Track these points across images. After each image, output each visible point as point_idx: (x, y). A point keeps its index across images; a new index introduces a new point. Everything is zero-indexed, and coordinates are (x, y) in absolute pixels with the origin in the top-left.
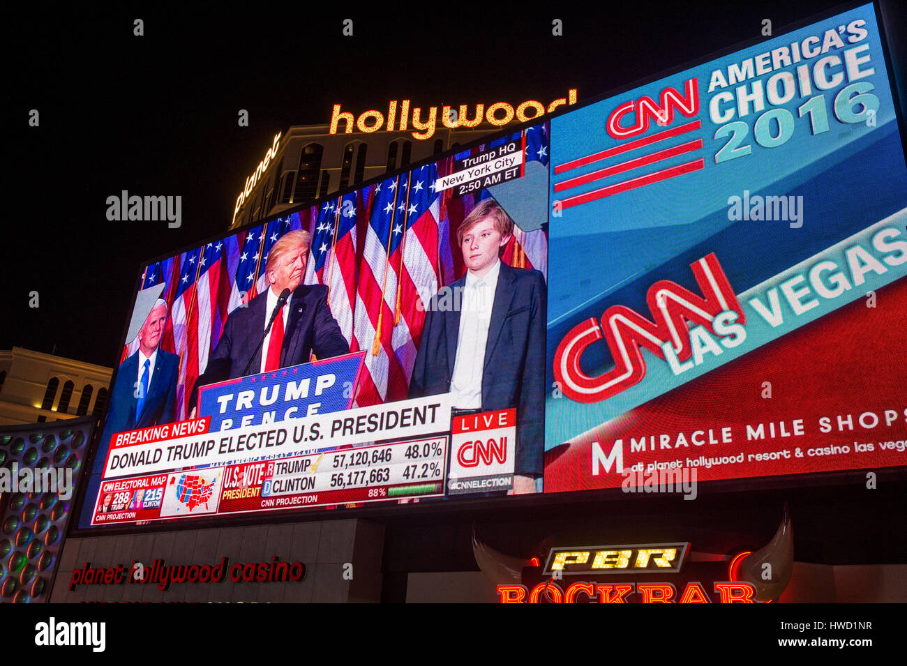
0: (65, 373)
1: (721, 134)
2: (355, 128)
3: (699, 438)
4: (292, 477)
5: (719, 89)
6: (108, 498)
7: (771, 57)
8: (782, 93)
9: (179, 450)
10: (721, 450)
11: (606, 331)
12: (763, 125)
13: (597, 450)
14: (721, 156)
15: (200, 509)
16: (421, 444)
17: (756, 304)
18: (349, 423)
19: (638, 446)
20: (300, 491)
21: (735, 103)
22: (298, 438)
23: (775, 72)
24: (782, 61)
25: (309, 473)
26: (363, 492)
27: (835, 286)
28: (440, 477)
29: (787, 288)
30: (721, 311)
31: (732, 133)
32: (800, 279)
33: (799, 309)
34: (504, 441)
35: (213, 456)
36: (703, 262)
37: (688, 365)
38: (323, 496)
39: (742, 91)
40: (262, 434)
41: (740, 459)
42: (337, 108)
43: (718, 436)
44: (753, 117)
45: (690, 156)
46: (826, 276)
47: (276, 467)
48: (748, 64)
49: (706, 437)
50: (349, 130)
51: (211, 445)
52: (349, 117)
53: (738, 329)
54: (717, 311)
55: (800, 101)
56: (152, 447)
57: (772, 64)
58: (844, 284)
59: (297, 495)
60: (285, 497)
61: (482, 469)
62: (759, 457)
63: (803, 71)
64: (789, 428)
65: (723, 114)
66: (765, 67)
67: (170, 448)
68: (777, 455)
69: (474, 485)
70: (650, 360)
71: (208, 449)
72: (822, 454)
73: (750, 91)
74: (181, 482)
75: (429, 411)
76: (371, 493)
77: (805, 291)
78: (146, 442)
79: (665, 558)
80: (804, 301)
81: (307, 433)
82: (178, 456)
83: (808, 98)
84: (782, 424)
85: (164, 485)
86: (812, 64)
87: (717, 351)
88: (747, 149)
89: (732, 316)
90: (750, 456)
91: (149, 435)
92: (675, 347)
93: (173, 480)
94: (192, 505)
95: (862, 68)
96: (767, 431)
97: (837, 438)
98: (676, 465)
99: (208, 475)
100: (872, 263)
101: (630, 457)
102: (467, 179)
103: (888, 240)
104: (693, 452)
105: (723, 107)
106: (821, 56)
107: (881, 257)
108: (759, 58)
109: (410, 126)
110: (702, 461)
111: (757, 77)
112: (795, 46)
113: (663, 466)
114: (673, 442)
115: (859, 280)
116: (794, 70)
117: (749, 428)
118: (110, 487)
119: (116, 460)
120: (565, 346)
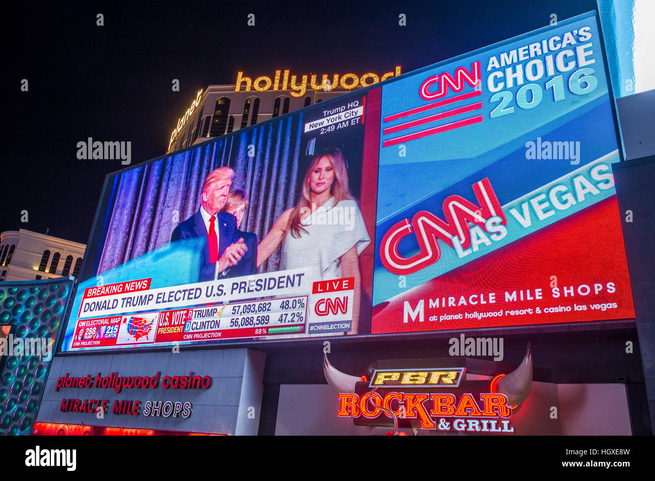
0: (54, 247)
1: (494, 99)
2: (252, 88)
3: (474, 300)
4: (205, 320)
5: (494, 69)
6: (82, 331)
7: (529, 49)
8: (535, 74)
9: (129, 300)
10: (488, 308)
11: (415, 228)
12: (522, 94)
13: (407, 306)
14: (494, 114)
15: (142, 340)
16: (291, 300)
17: (514, 212)
18: (243, 285)
19: (434, 304)
20: (210, 329)
21: (504, 79)
22: (209, 294)
23: (531, 59)
24: (536, 52)
25: (216, 318)
26: (251, 331)
27: (566, 202)
28: (303, 322)
29: (534, 202)
30: (491, 216)
31: (502, 99)
32: (543, 196)
33: (542, 216)
34: (346, 299)
35: (151, 305)
36: (480, 184)
37: (468, 252)
38: (225, 333)
39: (509, 71)
40: (185, 291)
41: (500, 314)
42: (240, 74)
43: (486, 298)
44: (516, 88)
45: (473, 113)
46: (560, 195)
47: (194, 313)
48: (513, 53)
49: (478, 299)
50: (248, 89)
51: (151, 297)
52: (248, 80)
53: (501, 228)
55: (547, 79)
56: (112, 298)
57: (529, 54)
58: (571, 201)
59: (208, 332)
60: (199, 333)
61: (331, 317)
62: (512, 313)
63: (549, 59)
64: (533, 294)
65: (496, 86)
66: (525, 55)
67: (124, 299)
68: (524, 312)
69: (325, 327)
70: (443, 247)
71: (149, 300)
72: (553, 311)
73: (514, 71)
74: (131, 321)
75: (297, 278)
76: (257, 332)
77: (546, 205)
78: (107, 294)
79: (449, 378)
80: (545, 211)
81: (215, 291)
82: (128, 304)
83: (552, 77)
84: (528, 291)
85: (119, 323)
86: (555, 55)
87: (488, 242)
88: (511, 110)
90: (506, 312)
91: (110, 290)
92: (460, 239)
93: (125, 321)
94: (137, 337)
95: (587, 58)
96: (518, 296)
97: (563, 301)
98: (458, 317)
99: (148, 317)
100: (590, 188)
101: (428, 312)
102: (326, 124)
103: (601, 173)
104: (470, 309)
105: (497, 81)
106: (561, 49)
107: (596, 183)
108: (521, 50)
109: (289, 87)
110: (475, 315)
111: (519, 62)
112: (545, 42)
113: (450, 317)
114: (457, 302)
115: (581, 198)
116: (543, 58)
117: (507, 294)
118: (83, 324)
119: (87, 305)
120: (388, 237)
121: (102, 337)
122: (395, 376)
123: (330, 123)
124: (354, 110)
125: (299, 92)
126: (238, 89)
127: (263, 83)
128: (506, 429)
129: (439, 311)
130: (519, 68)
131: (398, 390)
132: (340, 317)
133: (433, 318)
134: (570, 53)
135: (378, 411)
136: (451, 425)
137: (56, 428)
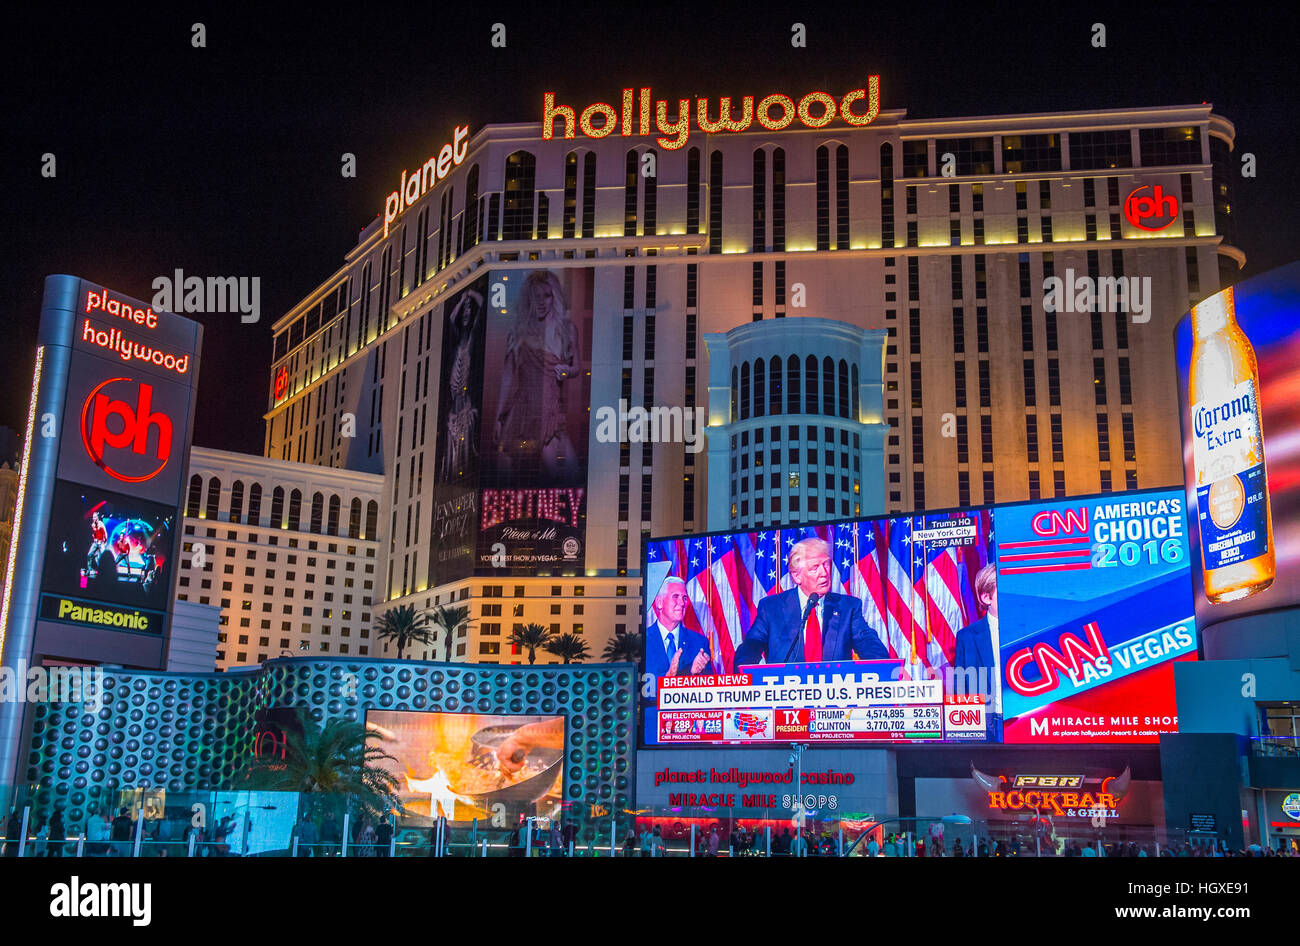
1: (1100, 549)
2: (578, 130)
3: (1087, 721)
4: (832, 721)
5: (1100, 519)
6: (669, 724)
7: (1129, 507)
8: (1135, 534)
9: (728, 695)
10: (1099, 728)
11: (1036, 656)
12: (1123, 550)
13: (1033, 721)
14: (1100, 563)
15: (758, 737)
16: (924, 709)
17: (1117, 654)
18: (869, 691)
19: (1056, 722)
20: (839, 730)
21: (1108, 532)
22: (831, 696)
23: (1131, 518)
24: (1135, 512)
25: (844, 719)
26: (888, 734)
27: (1155, 652)
28: (939, 729)
29: (1133, 648)
30: (1100, 656)
31: (1107, 550)
32: (1139, 645)
33: (1139, 661)
34: (978, 712)
35: (761, 701)
36: (1090, 625)
37: (1082, 683)
38: (858, 734)
39: (1113, 524)
40: (801, 691)
41: (1107, 733)
42: (549, 99)
43: (1097, 721)
44: (1118, 544)
45: (1082, 559)
46: (1152, 645)
47: (817, 714)
48: (1116, 507)
49: (1091, 721)
50: (570, 134)
51: (757, 694)
52: (568, 113)
53: (1108, 667)
54: (1097, 655)
55: (1144, 540)
56: (703, 690)
57: (1129, 512)
58: (1160, 652)
59: (838, 733)
60: (828, 733)
61: (965, 727)
62: (1117, 733)
63: (1146, 521)
64: (1131, 721)
65: (1102, 536)
66: (1127, 513)
67: (721, 693)
68: (1125, 733)
69: (961, 735)
70: (1062, 677)
71: (755, 697)
72: (1145, 734)
73: (1117, 526)
74: (737, 717)
75: (927, 690)
76: (893, 735)
77: (1142, 652)
78: (693, 686)
79: (1074, 782)
80: (1141, 657)
81: (838, 694)
82: (728, 699)
83: (1148, 540)
84: (1128, 718)
85: (721, 718)
86: (1152, 518)
87: (1097, 677)
88: (1115, 564)
89: (1105, 659)
90: (1112, 733)
91: (696, 681)
92: (1075, 672)
93: (729, 716)
94: (751, 733)
95: (1177, 530)
96: (1121, 720)
97: (1152, 727)
98: (1076, 733)
99: (761, 715)
100: (1174, 644)
101: (1052, 728)
102: (936, 537)
103: (1182, 633)
104: (1084, 728)
105: (1103, 532)
106: (1156, 516)
107: (1178, 641)
108: (1123, 506)
109: (653, 126)
110: (1089, 733)
111: (1121, 519)
112: (1143, 504)
113: (1070, 733)
114: (1074, 722)
115: (1167, 651)
116: (1141, 519)
117: (1112, 719)
118: (669, 716)
119: (668, 697)
120: (1013, 661)
121: (700, 731)
122: (1034, 780)
123: (941, 537)
124: (966, 528)
125: (674, 137)
126: (548, 133)
127: (598, 120)
128: (1113, 816)
129: (1061, 728)
130: (1122, 523)
131: (1036, 790)
132: (974, 727)
133: (1056, 733)
134: (1163, 521)
135: (1021, 804)
136: (1077, 813)
137: (669, 821)
